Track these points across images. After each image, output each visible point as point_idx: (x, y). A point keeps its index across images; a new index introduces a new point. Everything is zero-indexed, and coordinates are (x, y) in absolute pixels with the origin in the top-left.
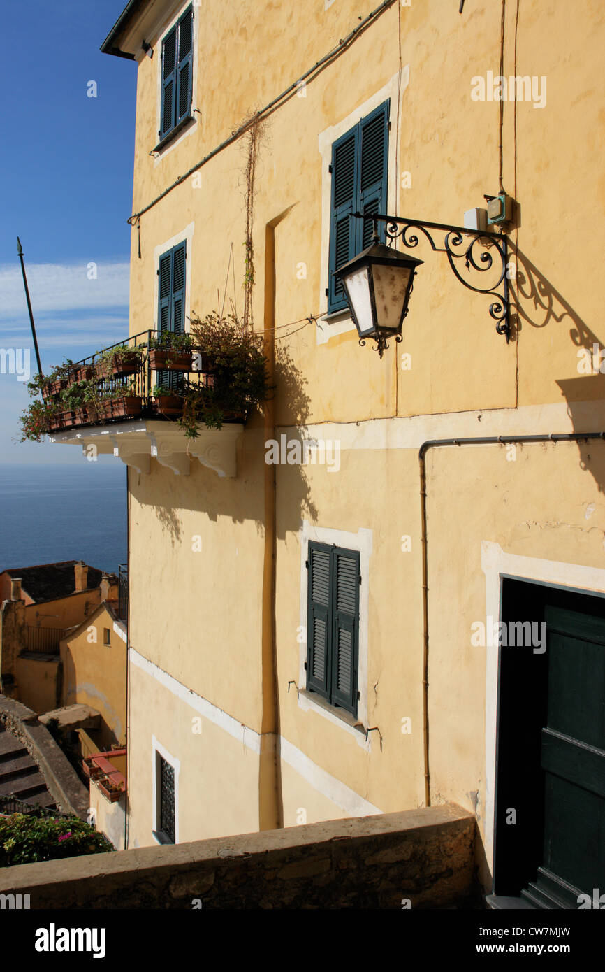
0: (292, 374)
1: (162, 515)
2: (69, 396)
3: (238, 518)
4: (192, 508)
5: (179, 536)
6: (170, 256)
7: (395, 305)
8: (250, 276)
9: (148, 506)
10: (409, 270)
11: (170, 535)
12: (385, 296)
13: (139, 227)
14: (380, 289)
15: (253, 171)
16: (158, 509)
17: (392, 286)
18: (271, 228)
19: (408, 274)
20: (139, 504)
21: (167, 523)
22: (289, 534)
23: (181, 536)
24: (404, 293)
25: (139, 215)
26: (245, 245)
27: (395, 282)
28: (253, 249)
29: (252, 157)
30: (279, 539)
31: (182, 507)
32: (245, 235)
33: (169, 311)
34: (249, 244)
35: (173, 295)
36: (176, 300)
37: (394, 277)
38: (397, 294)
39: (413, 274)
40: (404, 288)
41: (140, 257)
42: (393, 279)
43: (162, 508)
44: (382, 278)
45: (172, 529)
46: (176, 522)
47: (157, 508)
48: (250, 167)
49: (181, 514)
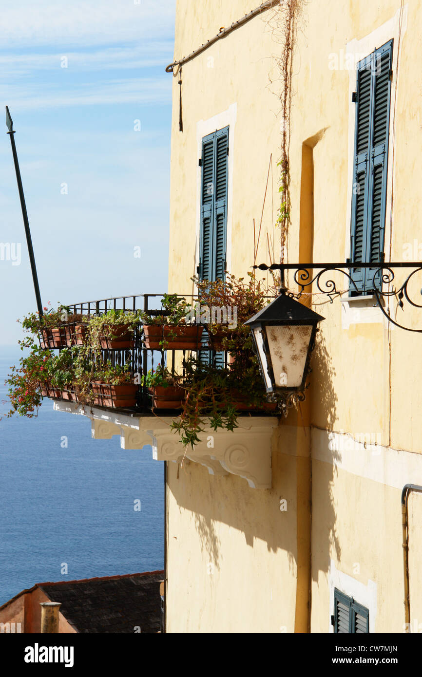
0: (324, 358)
1: (201, 527)
2: (56, 369)
3: (273, 546)
4: (230, 523)
5: (218, 561)
6: (212, 143)
7: (295, 364)
8: (286, 211)
9: (186, 510)
10: (311, 327)
11: (209, 558)
12: (283, 356)
13: (180, 83)
14: (276, 350)
15: (292, 60)
16: (198, 518)
17: (290, 345)
18: (308, 147)
19: (310, 332)
20: (178, 506)
21: (206, 539)
22: (321, 573)
23: (219, 561)
24: (306, 351)
25: (181, 64)
26: (280, 166)
27: (294, 341)
28: (290, 172)
29: (290, 40)
30: (314, 580)
31: (220, 520)
32: (281, 152)
33: (211, 225)
34: (285, 164)
35: (215, 203)
36: (218, 213)
37: (292, 336)
38: (297, 352)
39: (315, 330)
40: (304, 346)
41: (181, 129)
42: (292, 338)
43: (201, 517)
44: (279, 338)
45: (211, 550)
46: (214, 540)
47: (196, 516)
48: (288, 56)
49: (221, 529)
